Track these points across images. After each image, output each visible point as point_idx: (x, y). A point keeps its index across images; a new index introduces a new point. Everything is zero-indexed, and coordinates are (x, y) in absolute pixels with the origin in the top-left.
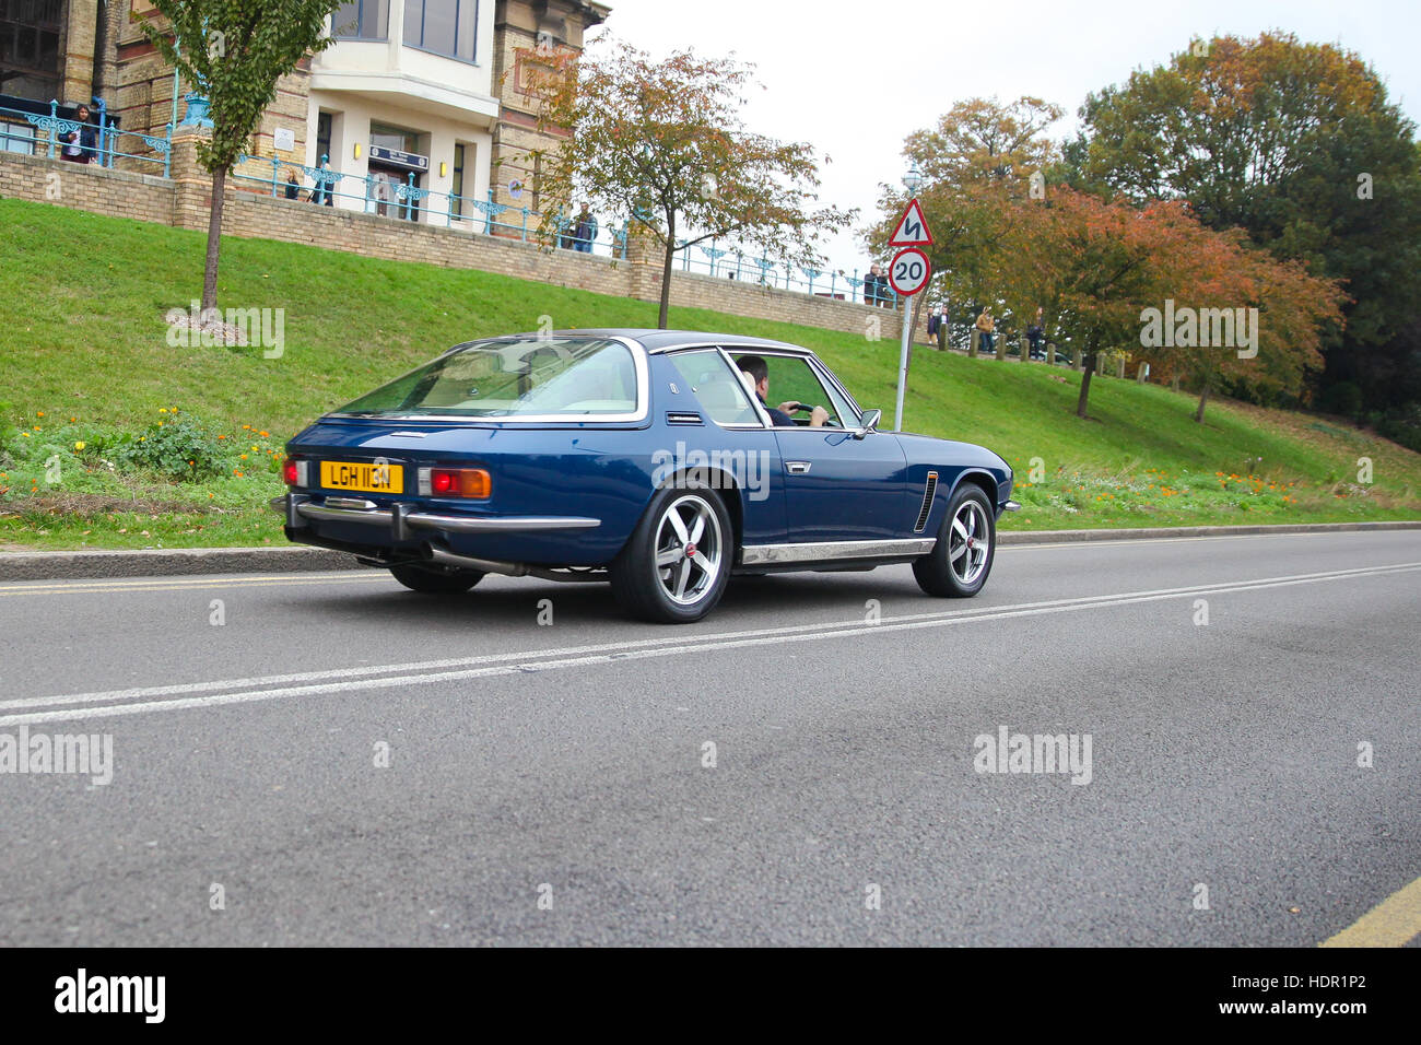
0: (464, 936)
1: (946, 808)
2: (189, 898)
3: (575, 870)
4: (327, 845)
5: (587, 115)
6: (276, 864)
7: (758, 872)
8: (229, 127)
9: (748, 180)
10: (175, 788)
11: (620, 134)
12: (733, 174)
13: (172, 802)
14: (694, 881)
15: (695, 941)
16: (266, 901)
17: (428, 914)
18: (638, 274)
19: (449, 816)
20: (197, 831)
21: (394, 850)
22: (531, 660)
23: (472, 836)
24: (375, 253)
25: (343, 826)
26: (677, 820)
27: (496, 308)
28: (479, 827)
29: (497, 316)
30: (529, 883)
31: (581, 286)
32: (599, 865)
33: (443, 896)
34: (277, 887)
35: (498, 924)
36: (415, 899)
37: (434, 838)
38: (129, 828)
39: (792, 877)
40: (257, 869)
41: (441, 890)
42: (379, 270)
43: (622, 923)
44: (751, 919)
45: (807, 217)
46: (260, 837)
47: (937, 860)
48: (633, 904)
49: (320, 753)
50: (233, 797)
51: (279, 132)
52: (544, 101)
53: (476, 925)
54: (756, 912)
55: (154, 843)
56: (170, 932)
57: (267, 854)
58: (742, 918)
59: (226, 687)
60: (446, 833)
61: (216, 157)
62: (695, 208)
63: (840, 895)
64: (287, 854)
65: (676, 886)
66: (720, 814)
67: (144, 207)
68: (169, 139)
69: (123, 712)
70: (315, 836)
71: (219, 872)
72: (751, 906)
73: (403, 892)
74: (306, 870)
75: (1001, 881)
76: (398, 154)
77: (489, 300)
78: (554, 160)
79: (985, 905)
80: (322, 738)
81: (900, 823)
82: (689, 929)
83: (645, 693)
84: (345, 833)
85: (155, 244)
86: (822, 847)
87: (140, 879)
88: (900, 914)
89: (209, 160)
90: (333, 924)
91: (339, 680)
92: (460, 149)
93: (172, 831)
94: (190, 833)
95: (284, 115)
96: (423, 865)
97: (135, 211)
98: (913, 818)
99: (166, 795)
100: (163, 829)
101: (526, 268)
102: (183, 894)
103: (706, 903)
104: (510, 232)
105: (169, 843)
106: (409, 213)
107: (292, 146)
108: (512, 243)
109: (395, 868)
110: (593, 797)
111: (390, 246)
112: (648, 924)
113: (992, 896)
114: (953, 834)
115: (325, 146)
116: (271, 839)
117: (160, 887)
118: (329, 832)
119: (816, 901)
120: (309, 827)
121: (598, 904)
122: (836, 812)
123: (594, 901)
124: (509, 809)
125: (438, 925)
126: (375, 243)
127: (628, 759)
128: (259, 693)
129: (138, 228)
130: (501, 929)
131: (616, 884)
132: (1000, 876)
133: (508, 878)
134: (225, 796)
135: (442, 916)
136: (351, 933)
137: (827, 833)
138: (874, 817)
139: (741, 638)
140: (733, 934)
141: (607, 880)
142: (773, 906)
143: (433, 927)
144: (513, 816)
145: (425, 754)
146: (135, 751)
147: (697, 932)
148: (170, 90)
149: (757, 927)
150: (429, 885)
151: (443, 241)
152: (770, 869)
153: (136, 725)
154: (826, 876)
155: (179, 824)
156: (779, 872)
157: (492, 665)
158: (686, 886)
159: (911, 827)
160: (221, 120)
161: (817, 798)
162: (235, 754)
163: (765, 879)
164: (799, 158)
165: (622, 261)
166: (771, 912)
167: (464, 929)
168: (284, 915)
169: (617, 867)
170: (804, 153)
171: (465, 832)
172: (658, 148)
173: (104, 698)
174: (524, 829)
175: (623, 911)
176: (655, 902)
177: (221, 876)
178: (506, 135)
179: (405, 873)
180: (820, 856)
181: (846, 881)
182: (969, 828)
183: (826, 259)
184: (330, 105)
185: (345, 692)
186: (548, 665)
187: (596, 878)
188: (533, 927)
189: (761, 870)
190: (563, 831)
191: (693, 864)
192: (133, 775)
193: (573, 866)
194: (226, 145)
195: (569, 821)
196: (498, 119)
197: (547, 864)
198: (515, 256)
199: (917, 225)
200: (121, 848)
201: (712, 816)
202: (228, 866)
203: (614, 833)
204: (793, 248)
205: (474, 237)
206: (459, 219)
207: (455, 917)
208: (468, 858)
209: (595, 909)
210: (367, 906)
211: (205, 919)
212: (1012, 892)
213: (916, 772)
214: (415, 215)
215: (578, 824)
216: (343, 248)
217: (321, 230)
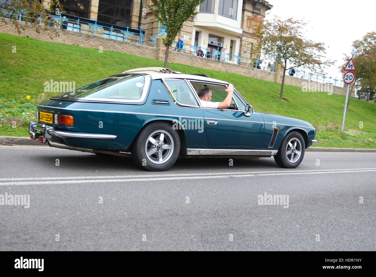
0: (199, 243)
1: (337, 221)
2: (132, 228)
3: (233, 228)
4: (169, 217)
5: (264, 34)
6: (155, 221)
7: (281, 233)
8: (171, 35)
9: (307, 52)
10: (134, 200)
11: (273, 39)
12: (303, 50)
13: (133, 204)
14: (263, 234)
15: (260, 249)
16: (151, 230)
17: (191, 237)
18: (277, 76)
19: (203, 212)
20: (137, 211)
21: (186, 220)
22: (233, 175)
23: (207, 218)
24: (208, 68)
25: (174, 213)
26: (262, 218)
27: (238, 84)
28: (210, 216)
29: (238, 85)
30: (219, 231)
31: (262, 79)
32: (239, 228)
33: (196, 232)
34: (154, 227)
35: (209, 240)
36: (189, 232)
37: (197, 218)
38: (120, 210)
39: (290, 235)
40: (150, 222)
41: (196, 231)
42: (209, 73)
43: (242, 243)
44: (276, 245)
45: (322, 62)
46: (153, 214)
47: (331, 234)
48: (245, 238)
49: (173, 194)
50: (149, 204)
51: (185, 36)
52: (253, 29)
53: (203, 240)
54: (278, 243)
55: (126, 214)
56: (125, 236)
57: (154, 218)
58: (274, 244)
59: (153, 176)
60: (201, 217)
61: (167, 42)
62: (292, 59)
63: (302, 241)
64: (159, 219)
65: (258, 235)
66: (274, 217)
67: (149, 55)
68: (156, 37)
69: (126, 181)
70: (167, 215)
71: (140, 222)
72: (277, 242)
73: (186, 230)
74: (163, 223)
75: (347, 241)
76: (216, 42)
77: (237, 81)
78: (255, 45)
79: (342, 246)
80: (174, 191)
81: (323, 223)
82: (259, 246)
83: (262, 185)
84: (175, 215)
85: (151, 64)
86: (300, 228)
87: (120, 222)
88: (318, 247)
89: (165, 43)
90: (166, 237)
91: (182, 176)
92: (232, 42)
93: (131, 211)
94: (136, 212)
95: (186, 32)
96: (193, 224)
97: (147, 56)
98: (327, 222)
99: (132, 202)
100: (129, 210)
101: (247, 73)
102: (130, 227)
103: (265, 240)
104: (244, 64)
105: (129, 214)
106: (217, 58)
107: (188, 40)
108: (244, 67)
109: (185, 224)
110: (241, 210)
111: (212, 66)
112: (248, 244)
113: (344, 244)
114: (337, 228)
115: (197, 40)
116: (155, 215)
117: (125, 225)
118: (171, 214)
119: (295, 242)
120: (166, 213)
121: (236, 238)
122: (306, 219)
123: (235, 237)
124: (219, 212)
125: (193, 240)
126: (208, 66)
127: (253, 201)
128: (161, 178)
129: (148, 60)
130: (209, 242)
131: (242, 233)
132: (348, 240)
133: (214, 229)
134: (147, 203)
135: (195, 237)
136: (170, 240)
137: (302, 224)
138: (316, 221)
139: (291, 172)
140: (271, 248)
141: (240, 232)
142: (283, 242)
143: (192, 240)
144: (219, 214)
145: (200, 197)
146: (126, 191)
147: (261, 247)
148: (158, 25)
149: (278, 247)
150: (193, 229)
151: (226, 66)
152: (284, 232)
153: (128, 184)
154: (299, 236)
155: (133, 209)
156: (287, 234)
157: (223, 175)
158: (261, 235)
159: (326, 225)
160: (169, 33)
161: (302, 215)
162: (151, 193)
163: (282, 235)
164: (321, 46)
165: (273, 72)
166: (282, 244)
167: (200, 241)
168: (155, 234)
169: (243, 229)
170: (322, 45)
171: (206, 217)
172: (283, 43)
173: (122, 177)
174: (221, 217)
175: (242, 240)
176: (252, 238)
177: (141, 223)
178: (244, 38)
179: (188, 226)
180: (299, 230)
181: (305, 237)
182: (342, 226)
183: (327, 73)
184: (198, 30)
185: (183, 180)
186: (237, 176)
187: (237, 231)
188: (218, 242)
189: (282, 232)
190: (231, 218)
191: (264, 230)
192: (125, 196)
193: (232, 227)
194: (170, 39)
195: (234, 216)
196: (242, 34)
197: (225, 226)
198: (244, 70)
199: (352, 65)
200: (117, 214)
201: (272, 218)
202: (143, 221)
203: (245, 220)
204: (318, 70)
205: (234, 65)
206: (231, 60)
207: (198, 238)
208: (205, 223)
209: (235, 239)
210: (176, 233)
211: (134, 233)
212: (350, 244)
213: (331, 210)
214: (219, 59)
215: (236, 217)
216: (200, 67)
217: (194, 62)
